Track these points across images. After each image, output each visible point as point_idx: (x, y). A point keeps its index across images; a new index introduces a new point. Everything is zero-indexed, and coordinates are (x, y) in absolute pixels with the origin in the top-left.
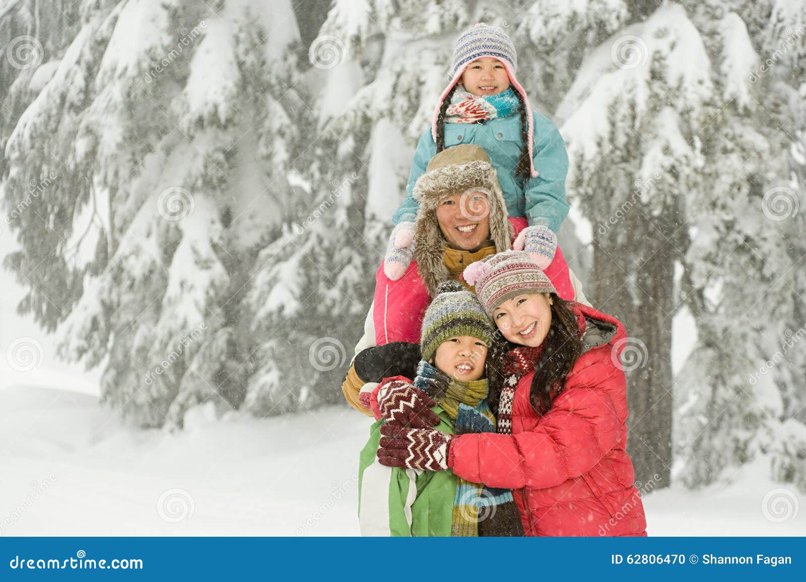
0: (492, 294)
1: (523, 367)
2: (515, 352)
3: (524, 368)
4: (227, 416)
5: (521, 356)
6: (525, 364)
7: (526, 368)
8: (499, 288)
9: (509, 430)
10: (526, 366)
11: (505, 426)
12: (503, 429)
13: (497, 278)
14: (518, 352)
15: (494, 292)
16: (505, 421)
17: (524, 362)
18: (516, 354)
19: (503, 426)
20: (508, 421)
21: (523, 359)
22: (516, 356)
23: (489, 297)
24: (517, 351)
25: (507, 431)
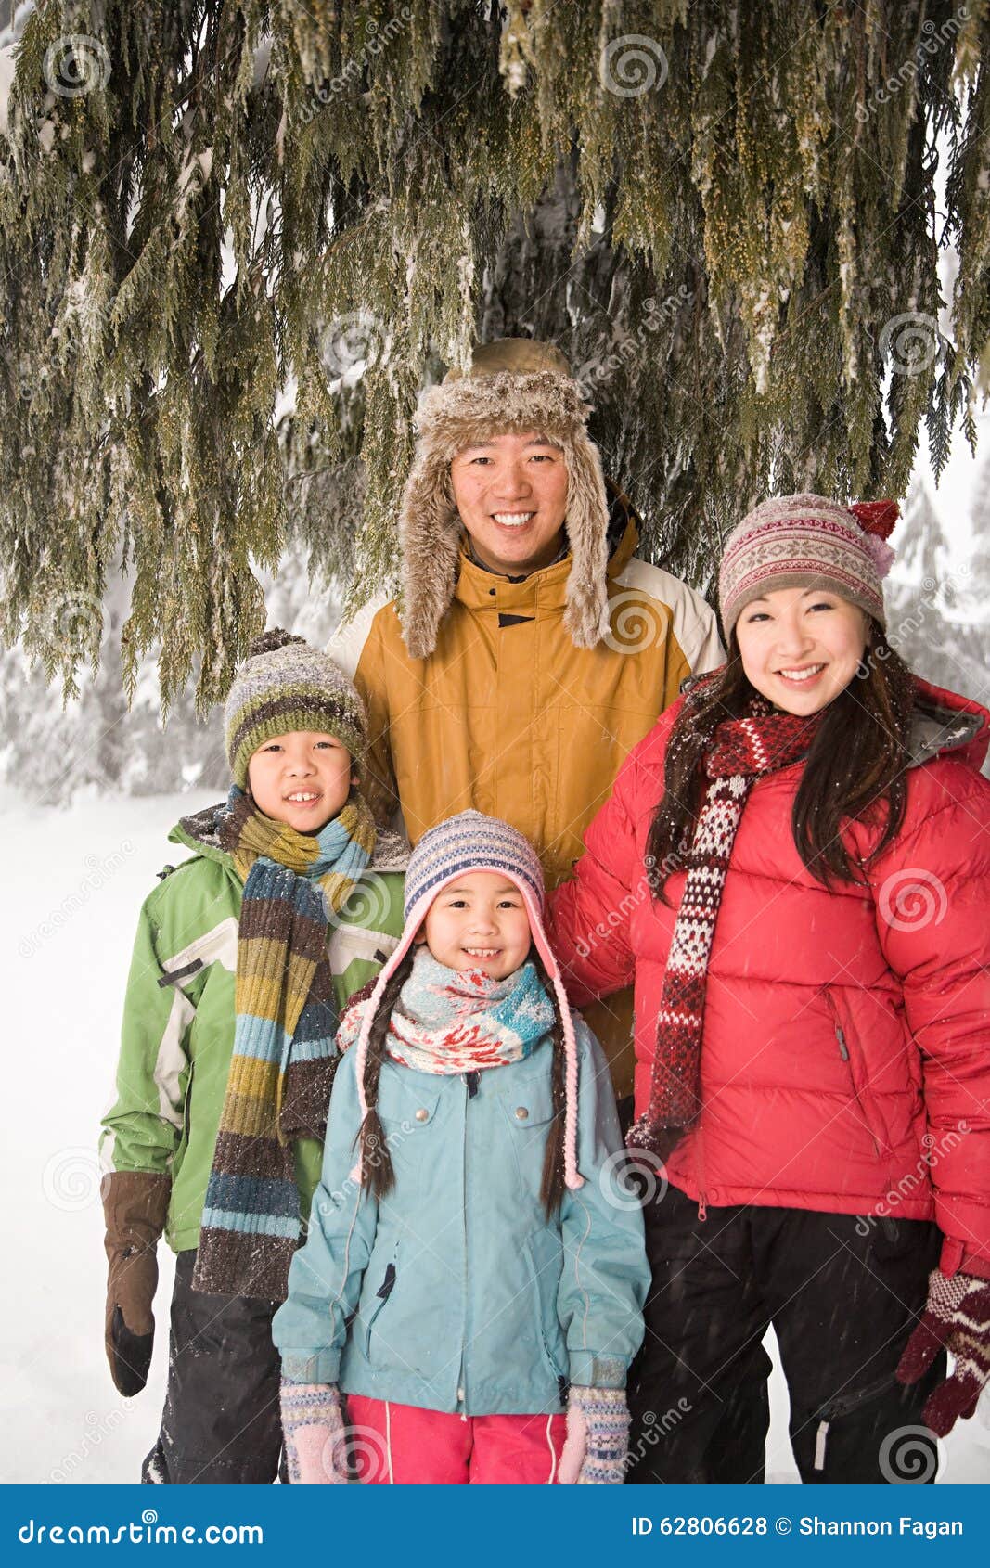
0: (765, 561)
1: (757, 762)
2: (743, 726)
3: (758, 766)
4: (107, 795)
5: (755, 736)
6: (761, 756)
7: (763, 765)
8: (789, 557)
9: (717, 892)
10: (763, 760)
11: (709, 881)
12: (703, 887)
13: (792, 532)
14: (750, 728)
15: (771, 559)
16: (711, 871)
17: (761, 751)
18: (746, 730)
19: (704, 880)
20: (716, 870)
21: (758, 744)
22: (744, 735)
23: (757, 566)
24: (748, 724)
25: (712, 890)
